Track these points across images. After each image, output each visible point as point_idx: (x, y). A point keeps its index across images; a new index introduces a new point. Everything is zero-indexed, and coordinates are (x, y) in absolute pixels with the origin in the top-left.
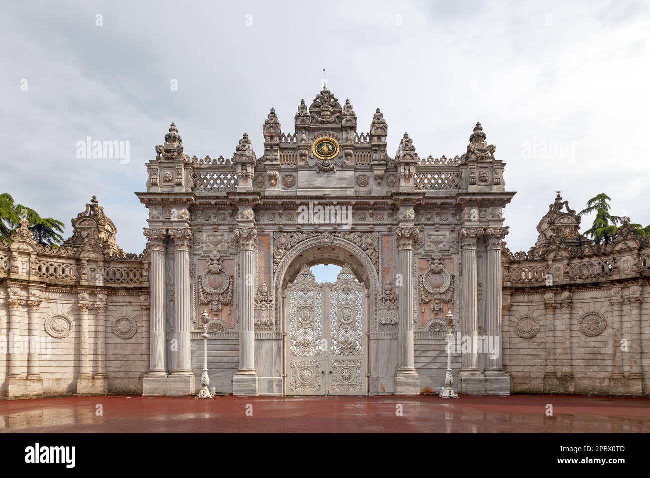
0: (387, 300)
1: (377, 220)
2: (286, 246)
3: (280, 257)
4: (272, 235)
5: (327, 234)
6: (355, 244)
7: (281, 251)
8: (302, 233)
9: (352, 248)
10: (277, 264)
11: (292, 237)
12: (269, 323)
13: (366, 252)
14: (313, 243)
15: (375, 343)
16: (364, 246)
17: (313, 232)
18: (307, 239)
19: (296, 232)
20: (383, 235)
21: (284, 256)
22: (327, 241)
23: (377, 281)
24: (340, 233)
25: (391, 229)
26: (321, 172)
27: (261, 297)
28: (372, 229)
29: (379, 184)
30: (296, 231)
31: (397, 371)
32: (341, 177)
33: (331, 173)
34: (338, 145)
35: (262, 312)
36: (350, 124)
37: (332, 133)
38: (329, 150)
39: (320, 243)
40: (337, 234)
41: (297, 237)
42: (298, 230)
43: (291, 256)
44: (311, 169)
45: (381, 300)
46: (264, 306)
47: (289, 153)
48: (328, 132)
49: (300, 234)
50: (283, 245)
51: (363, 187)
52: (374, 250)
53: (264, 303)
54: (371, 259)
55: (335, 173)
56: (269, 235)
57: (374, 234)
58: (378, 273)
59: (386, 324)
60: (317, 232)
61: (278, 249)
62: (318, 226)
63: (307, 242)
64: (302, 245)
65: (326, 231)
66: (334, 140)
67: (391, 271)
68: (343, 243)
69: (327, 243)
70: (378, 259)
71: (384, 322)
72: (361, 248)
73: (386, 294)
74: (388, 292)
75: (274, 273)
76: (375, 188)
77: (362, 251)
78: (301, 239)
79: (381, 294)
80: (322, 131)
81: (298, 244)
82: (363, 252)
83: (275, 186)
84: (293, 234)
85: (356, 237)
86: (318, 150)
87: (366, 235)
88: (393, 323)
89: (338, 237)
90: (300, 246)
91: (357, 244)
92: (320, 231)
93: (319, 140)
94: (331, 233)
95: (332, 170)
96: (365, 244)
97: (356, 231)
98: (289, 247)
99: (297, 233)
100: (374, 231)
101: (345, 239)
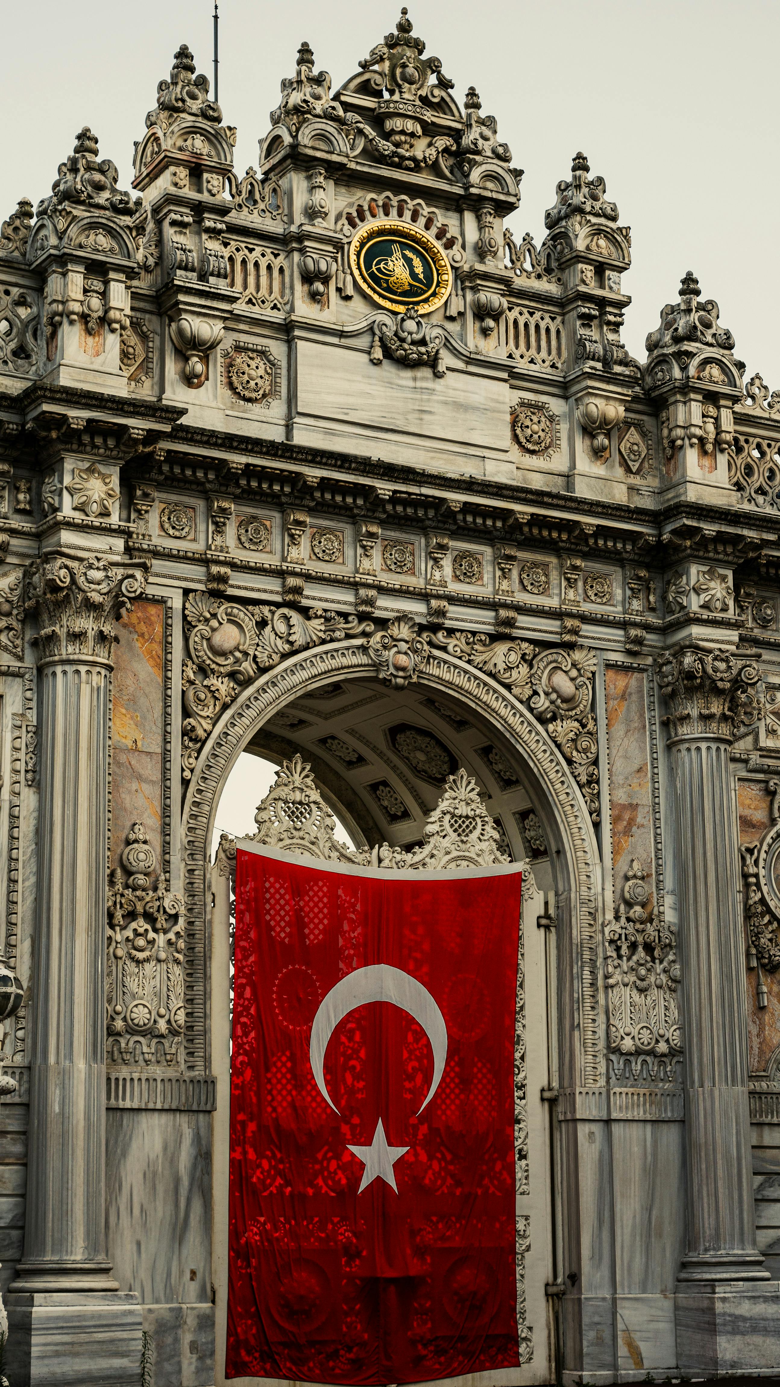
0: (633, 947)
1: (587, 598)
2: (237, 661)
3: (209, 712)
4: (177, 602)
5: (404, 631)
6: (508, 687)
7: (213, 681)
8: (305, 612)
9: (495, 705)
10: (195, 740)
11: (262, 624)
12: (162, 1026)
13: (551, 727)
14: (345, 661)
15: (591, 1134)
16: (542, 703)
17: (345, 616)
18: (323, 642)
19: (278, 605)
20: (609, 666)
21: (225, 707)
22: (403, 660)
23: (592, 856)
24: (451, 632)
25: (639, 641)
26: (385, 362)
27: (128, 892)
28: (575, 632)
29: (597, 453)
30: (278, 599)
31: (684, 1266)
32: (461, 397)
33: (426, 372)
34: (446, 262)
35: (131, 967)
36: (492, 191)
37: (426, 210)
38: (413, 275)
39: (377, 666)
40: (440, 637)
41: (281, 627)
42: (290, 597)
43: (251, 713)
44: (344, 341)
45: (612, 942)
46: (141, 942)
47: (251, 250)
48: (411, 204)
49: (296, 618)
50: (223, 654)
51: (533, 452)
52: (580, 721)
53: (141, 924)
54: (570, 762)
55: (438, 376)
56: (161, 601)
57: (578, 655)
58: (597, 826)
59: (638, 1052)
60: (363, 617)
61: (203, 671)
62: (372, 593)
63: (319, 655)
64: (300, 666)
65: (403, 618)
66: (429, 236)
67: (639, 820)
68: (460, 680)
69: (404, 669)
70: (596, 762)
71: (628, 1044)
72: (531, 710)
73: (629, 920)
74: (638, 908)
75: (185, 783)
76: (584, 464)
77: (535, 722)
78: (299, 638)
79: (610, 916)
80: (388, 193)
81: (285, 656)
82: (540, 728)
83: (199, 385)
84: (266, 610)
85: (514, 657)
86: (368, 267)
87: (547, 656)
88: (662, 1047)
89: (444, 649)
90: (292, 671)
91: (516, 691)
92: (378, 614)
93: (372, 224)
94: (422, 628)
95: (432, 363)
96: (547, 694)
97: (517, 633)
98: (248, 667)
99: (285, 611)
100: (581, 641)
101: (469, 662)
